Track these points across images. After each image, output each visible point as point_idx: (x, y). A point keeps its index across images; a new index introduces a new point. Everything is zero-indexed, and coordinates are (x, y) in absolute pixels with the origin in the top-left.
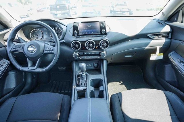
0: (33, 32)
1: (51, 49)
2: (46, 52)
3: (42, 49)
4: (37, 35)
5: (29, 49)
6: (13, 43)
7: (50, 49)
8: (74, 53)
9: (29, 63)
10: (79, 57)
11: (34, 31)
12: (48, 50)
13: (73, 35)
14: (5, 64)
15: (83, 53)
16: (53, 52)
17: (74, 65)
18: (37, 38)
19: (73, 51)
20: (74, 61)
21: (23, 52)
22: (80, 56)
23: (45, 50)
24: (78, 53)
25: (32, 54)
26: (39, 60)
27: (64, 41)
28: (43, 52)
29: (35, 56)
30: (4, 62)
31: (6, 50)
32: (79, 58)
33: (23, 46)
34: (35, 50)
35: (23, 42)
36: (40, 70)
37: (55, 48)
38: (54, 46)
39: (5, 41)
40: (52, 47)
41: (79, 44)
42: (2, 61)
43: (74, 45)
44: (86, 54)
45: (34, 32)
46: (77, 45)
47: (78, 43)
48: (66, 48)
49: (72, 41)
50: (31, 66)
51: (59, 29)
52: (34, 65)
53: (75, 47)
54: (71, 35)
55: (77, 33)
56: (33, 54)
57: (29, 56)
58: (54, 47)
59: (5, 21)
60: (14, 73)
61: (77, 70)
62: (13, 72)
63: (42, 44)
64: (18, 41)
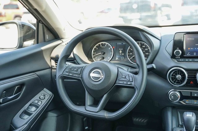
0: (97, 47)
1: (131, 78)
2: (120, 83)
3: (113, 77)
4: (104, 53)
5: (92, 75)
6: (67, 63)
7: (127, 77)
8: (171, 92)
9: (88, 100)
10: (181, 100)
11: (99, 45)
12: (123, 79)
13: (173, 56)
14: (47, 98)
15: (191, 93)
16: (133, 83)
17: (169, 115)
18: (103, 58)
19: (170, 87)
20: (169, 106)
21: (81, 79)
22: (183, 97)
23: (118, 78)
24: (180, 92)
25: (95, 85)
26: (105, 96)
27: (155, 67)
28: (115, 83)
29: (100, 89)
30: (45, 93)
31: (50, 75)
32: (182, 102)
33: (83, 69)
34: (102, 77)
35: (80, 62)
36: (106, 115)
37: (139, 77)
38: (136, 73)
39: (52, 58)
40: (132, 74)
41: (184, 75)
42: (42, 92)
43: (172, 75)
44: (196, 95)
45: (99, 47)
46: (179, 76)
47: (182, 73)
48: (156, 80)
49: (169, 66)
50: (90, 106)
51: (143, 45)
52: (95, 103)
53: (174, 79)
54: (169, 57)
55: (181, 52)
56: (97, 85)
57: (89, 87)
58: (136, 76)
59: (58, 28)
60: (55, 115)
61: (174, 126)
62: (55, 113)
63: (114, 69)
64: (73, 60)
